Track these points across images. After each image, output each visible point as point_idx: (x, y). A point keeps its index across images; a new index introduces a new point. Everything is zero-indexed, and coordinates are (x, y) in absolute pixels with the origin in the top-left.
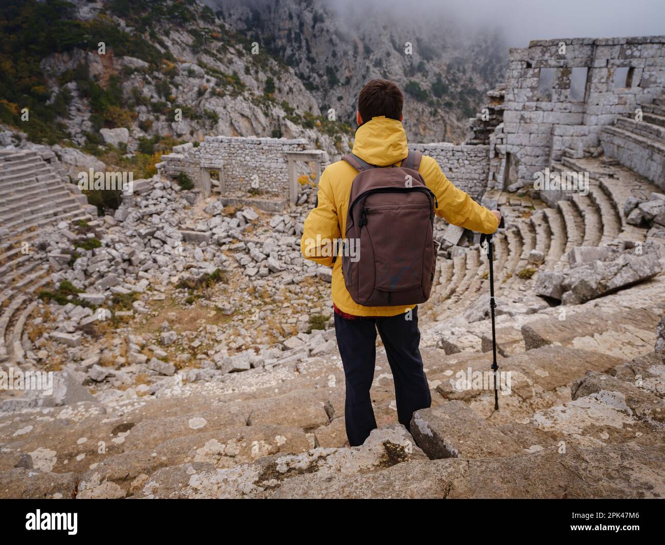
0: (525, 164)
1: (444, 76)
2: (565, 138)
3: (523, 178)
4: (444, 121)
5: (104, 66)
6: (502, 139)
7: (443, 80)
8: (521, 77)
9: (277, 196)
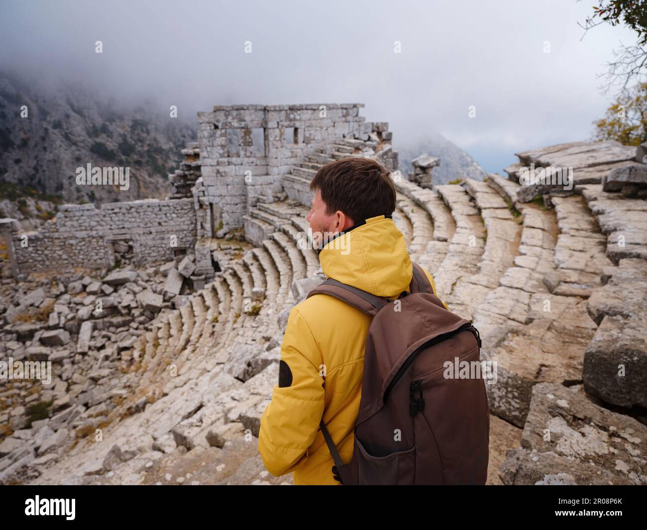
0: (227, 212)
1: (129, 136)
2: (257, 187)
3: (227, 224)
4: (136, 178)
6: (204, 192)
7: (129, 140)
8: (211, 137)
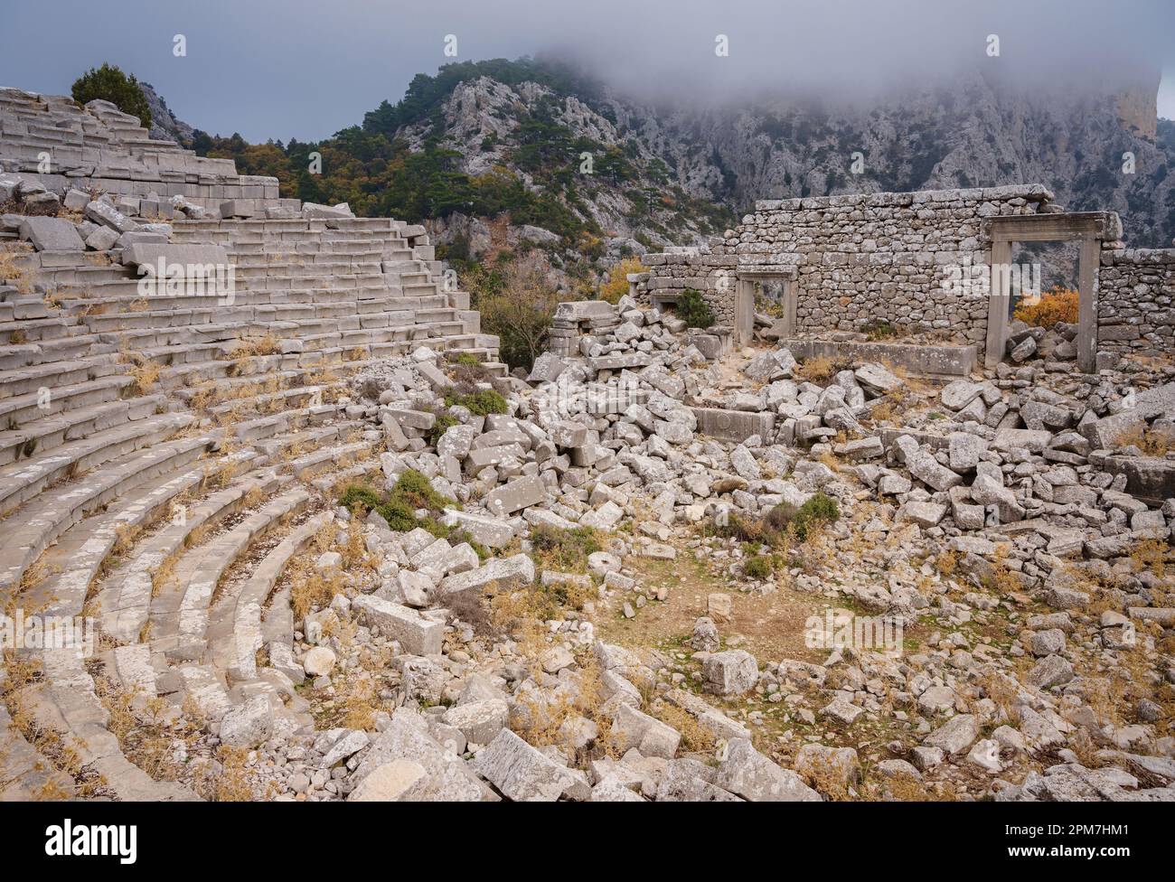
5: (493, 239)
9: (948, 338)
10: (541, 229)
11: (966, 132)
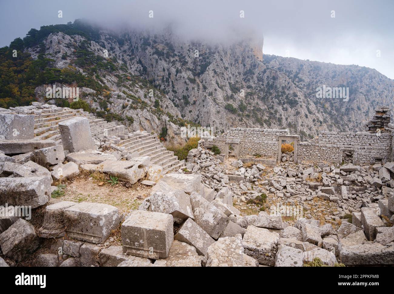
1: (244, 101)
9: (271, 157)
10: (89, 89)
11: (215, 57)
